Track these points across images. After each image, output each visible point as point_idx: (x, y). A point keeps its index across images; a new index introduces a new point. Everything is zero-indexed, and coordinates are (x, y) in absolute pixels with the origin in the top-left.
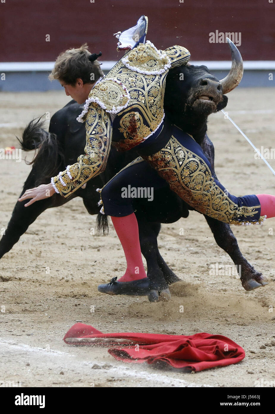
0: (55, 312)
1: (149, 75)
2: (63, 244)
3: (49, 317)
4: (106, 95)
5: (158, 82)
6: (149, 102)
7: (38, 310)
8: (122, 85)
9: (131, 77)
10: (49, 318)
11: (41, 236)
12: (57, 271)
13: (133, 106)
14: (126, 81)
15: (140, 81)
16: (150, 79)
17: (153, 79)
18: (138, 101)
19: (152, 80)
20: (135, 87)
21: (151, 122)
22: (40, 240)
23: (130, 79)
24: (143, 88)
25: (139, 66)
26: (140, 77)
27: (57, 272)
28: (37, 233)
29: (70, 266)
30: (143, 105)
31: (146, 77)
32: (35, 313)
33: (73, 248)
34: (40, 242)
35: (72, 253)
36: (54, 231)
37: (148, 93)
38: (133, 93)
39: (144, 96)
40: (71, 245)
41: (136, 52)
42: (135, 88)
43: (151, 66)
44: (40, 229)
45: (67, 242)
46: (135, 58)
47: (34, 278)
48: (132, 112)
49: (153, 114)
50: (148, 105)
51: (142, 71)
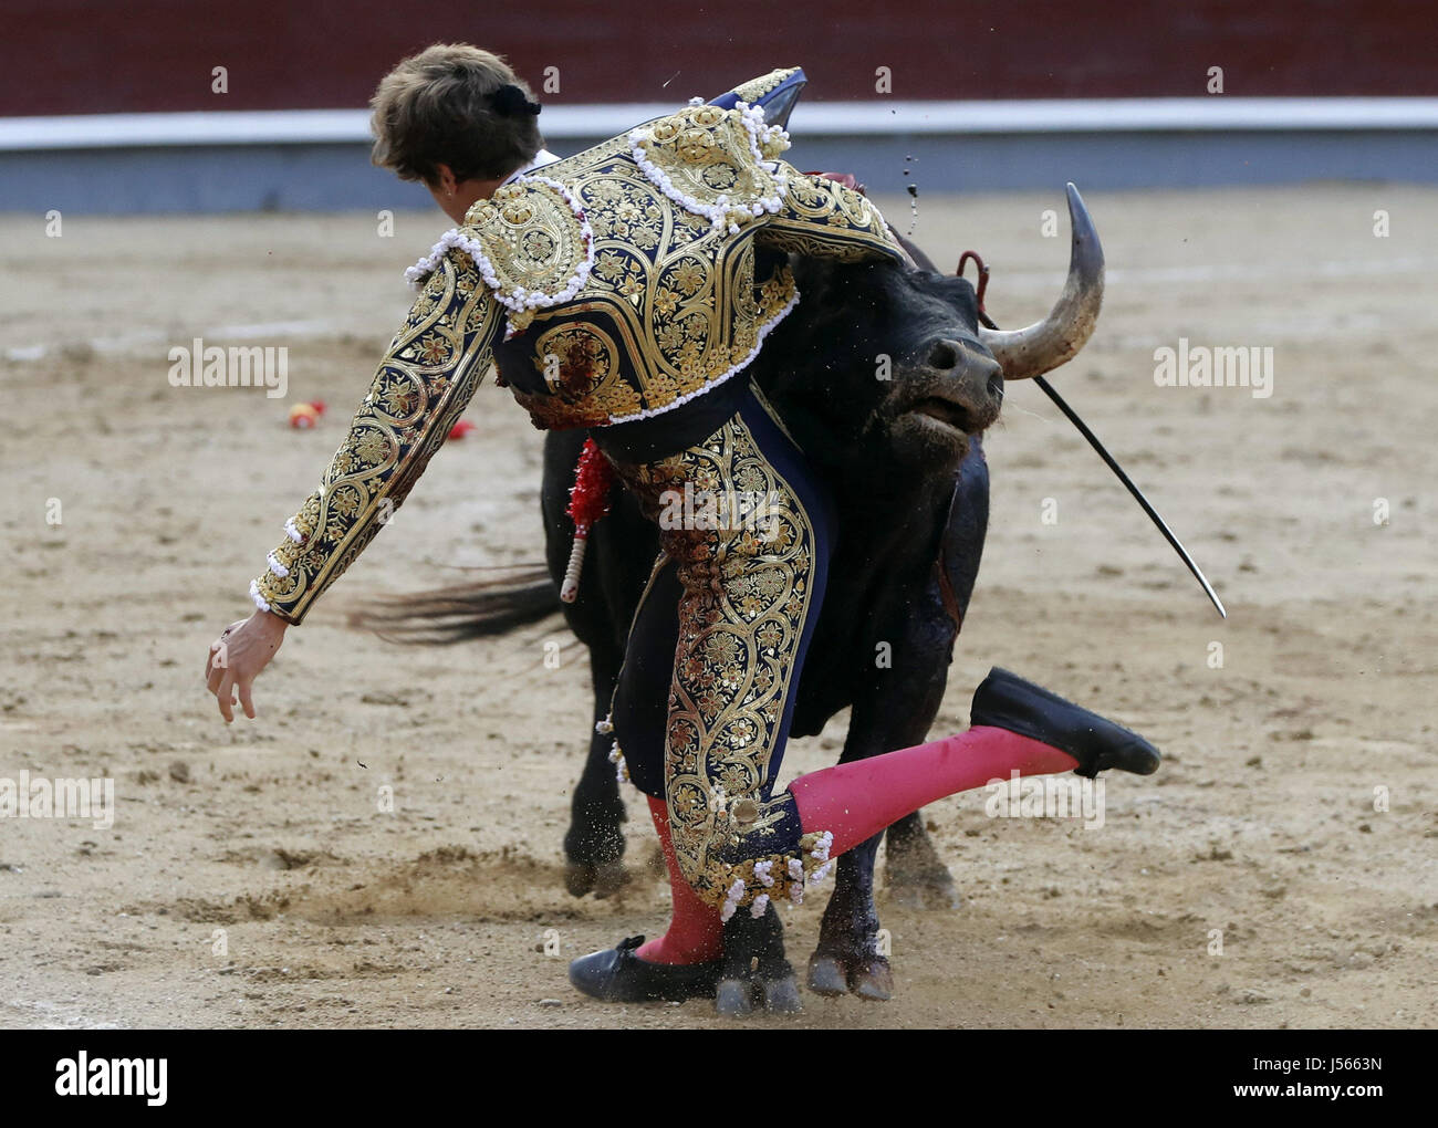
0: (469, 973)
1: (693, 214)
2: (492, 736)
3: (448, 989)
4: (514, 238)
5: (712, 249)
6: (655, 307)
7: (409, 968)
8: (583, 221)
9: (631, 202)
10: (449, 993)
11: (417, 711)
12: (473, 830)
13: (593, 305)
14: (605, 210)
15: (652, 227)
16: (687, 230)
17: (699, 231)
18: (616, 291)
19: (692, 235)
20: (626, 241)
21: (650, 377)
22: (416, 724)
23: (625, 206)
24: (652, 255)
25: (675, 171)
26: (658, 212)
27: (475, 833)
28: (403, 699)
29: (518, 813)
30: (630, 311)
31: (681, 217)
32: (401, 978)
33: (528, 752)
34: (413, 731)
35: (527, 767)
36: (463, 694)
37: (663, 276)
38: (611, 259)
39: (644, 281)
40: (519, 741)
41: (688, 120)
42: (625, 244)
43: (714, 187)
44: (413, 685)
45: (504, 728)
46: (674, 138)
47: (394, 856)
48: (586, 325)
49: (663, 351)
50: (650, 317)
51: (675, 194)
